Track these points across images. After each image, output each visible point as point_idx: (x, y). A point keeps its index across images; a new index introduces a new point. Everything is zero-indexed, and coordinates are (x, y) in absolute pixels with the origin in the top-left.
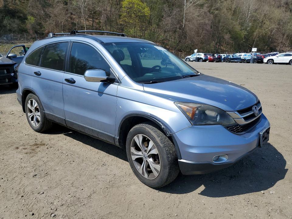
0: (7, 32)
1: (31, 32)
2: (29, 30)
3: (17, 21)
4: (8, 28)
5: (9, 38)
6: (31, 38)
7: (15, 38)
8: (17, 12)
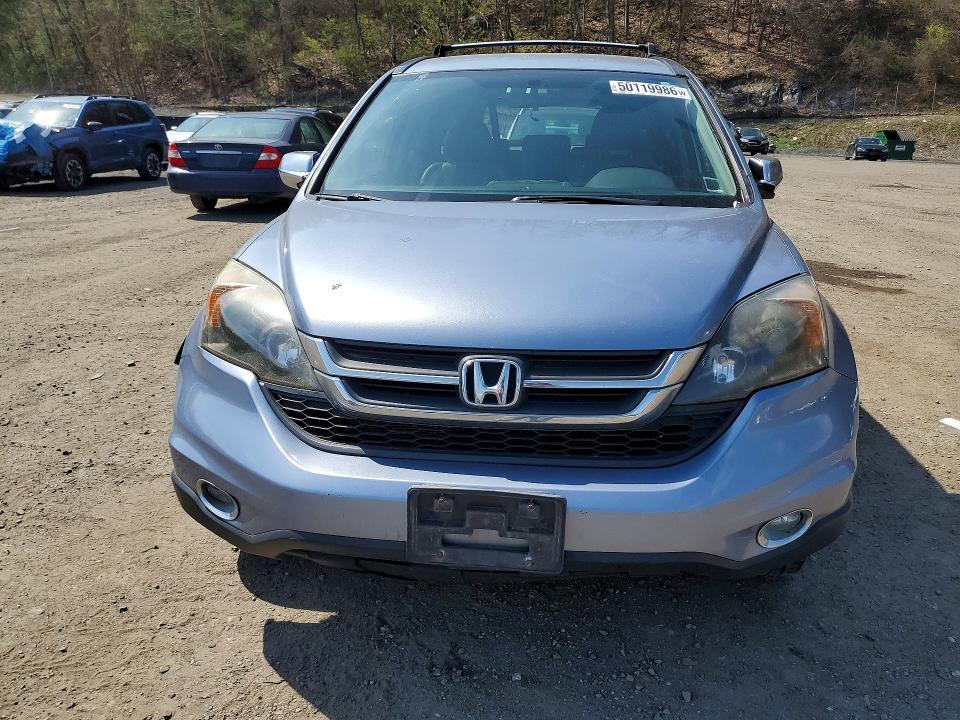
0: (846, 82)
1: (923, 79)
2: (920, 71)
3: (887, 45)
4: (853, 69)
5: (846, 102)
6: (915, 100)
7: (864, 100)
8: (898, 17)
